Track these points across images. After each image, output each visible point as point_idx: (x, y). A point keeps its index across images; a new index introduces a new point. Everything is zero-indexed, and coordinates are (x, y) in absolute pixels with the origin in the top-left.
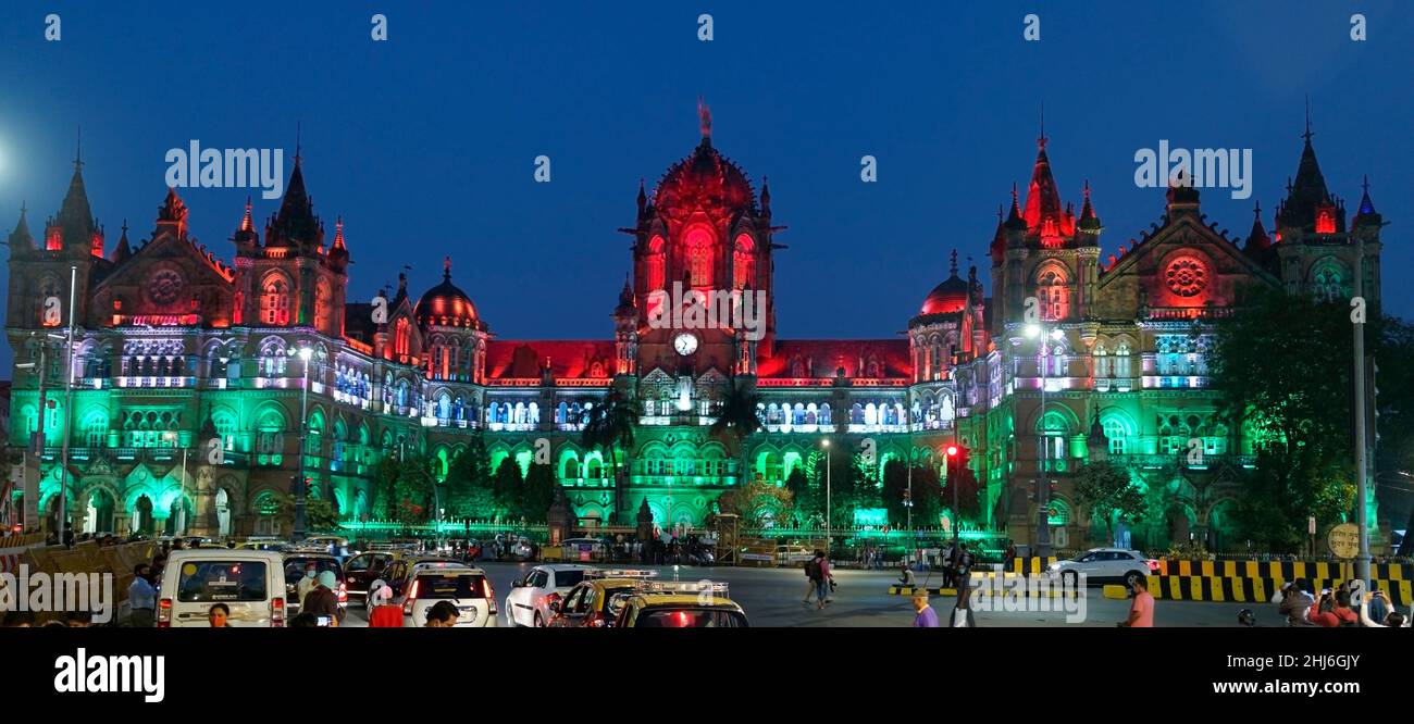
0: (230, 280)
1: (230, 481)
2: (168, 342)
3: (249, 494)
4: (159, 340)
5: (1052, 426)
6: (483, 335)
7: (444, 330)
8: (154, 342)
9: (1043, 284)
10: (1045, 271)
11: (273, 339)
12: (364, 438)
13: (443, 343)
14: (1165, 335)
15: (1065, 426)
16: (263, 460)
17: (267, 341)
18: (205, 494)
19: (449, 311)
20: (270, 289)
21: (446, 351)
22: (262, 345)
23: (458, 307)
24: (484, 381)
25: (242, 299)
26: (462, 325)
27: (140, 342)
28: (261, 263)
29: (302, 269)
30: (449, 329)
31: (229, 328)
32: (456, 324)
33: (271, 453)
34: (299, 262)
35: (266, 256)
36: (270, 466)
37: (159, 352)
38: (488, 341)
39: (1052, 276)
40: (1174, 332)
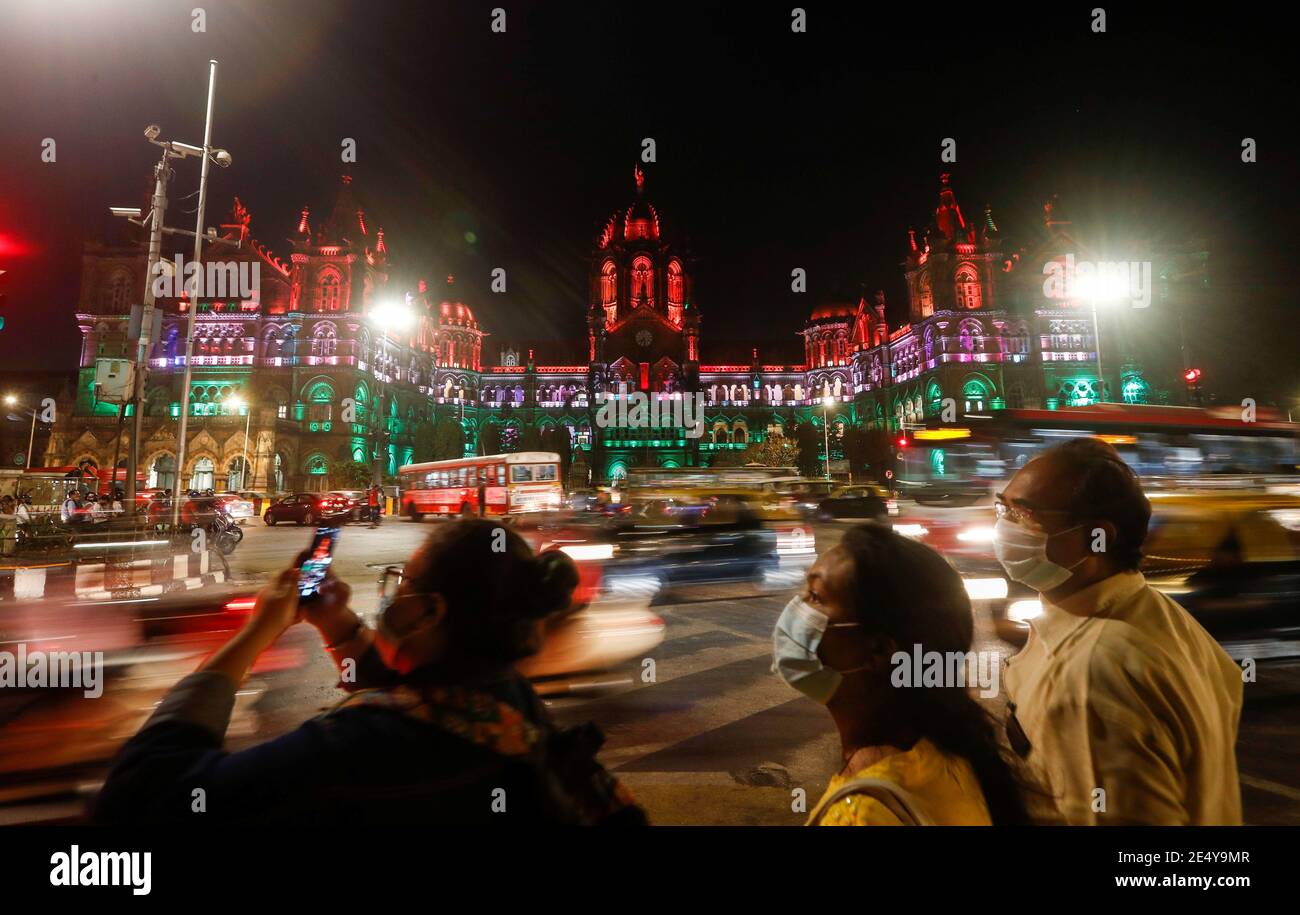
0: (287, 274)
1: (285, 446)
2: (230, 326)
3: (300, 458)
4: (221, 324)
5: (974, 392)
6: (480, 334)
7: (449, 328)
8: (217, 326)
9: (959, 281)
10: (960, 272)
11: (325, 323)
12: (394, 411)
13: (449, 339)
14: (1057, 321)
15: (984, 392)
16: (314, 427)
17: (320, 325)
18: (265, 456)
19: (454, 313)
20: (322, 282)
21: (452, 345)
22: (315, 329)
23: (460, 312)
24: (480, 369)
25: (299, 289)
26: (464, 325)
27: (203, 326)
28: (315, 260)
29: (352, 264)
30: (454, 328)
31: (286, 315)
32: (460, 323)
33: (321, 421)
34: (349, 259)
35: (320, 254)
36: (320, 433)
37: (221, 335)
38: (483, 338)
39: (965, 275)
40: (1063, 318)
